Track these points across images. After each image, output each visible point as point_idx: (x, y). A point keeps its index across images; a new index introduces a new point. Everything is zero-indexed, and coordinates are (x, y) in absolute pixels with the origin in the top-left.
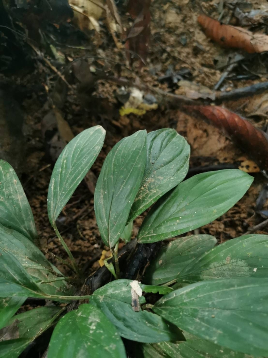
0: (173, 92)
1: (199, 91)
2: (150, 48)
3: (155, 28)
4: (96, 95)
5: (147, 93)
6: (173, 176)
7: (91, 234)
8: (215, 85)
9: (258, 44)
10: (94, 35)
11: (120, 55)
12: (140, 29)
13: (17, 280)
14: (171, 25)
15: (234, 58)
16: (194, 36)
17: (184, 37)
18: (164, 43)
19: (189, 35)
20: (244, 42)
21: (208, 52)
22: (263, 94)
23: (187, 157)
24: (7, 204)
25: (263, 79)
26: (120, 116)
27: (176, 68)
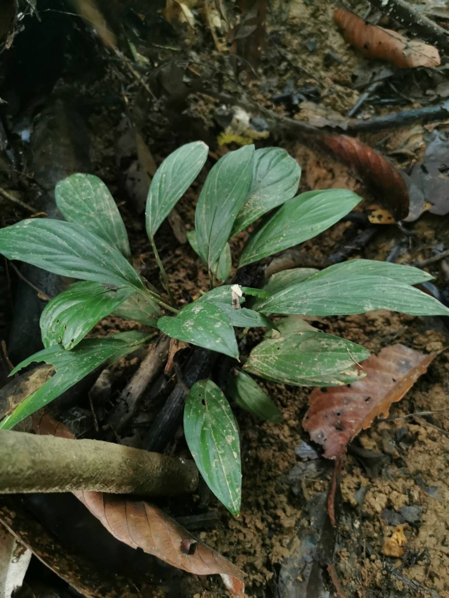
0: (291, 116)
1: (326, 117)
2: (263, 52)
3: (272, 23)
4: (187, 114)
5: (255, 116)
6: (280, 195)
7: (177, 287)
8: (350, 110)
9: (413, 56)
10: (186, 30)
11: (221, 61)
12: (251, 28)
13: (124, 275)
14: (295, 21)
15: (379, 74)
16: (327, 39)
17: (313, 40)
18: (285, 47)
19: (321, 37)
20: (394, 51)
21: (344, 64)
22: (412, 126)
23: (297, 179)
24: (98, 220)
25: (416, 105)
26: (217, 145)
27: (298, 84)
